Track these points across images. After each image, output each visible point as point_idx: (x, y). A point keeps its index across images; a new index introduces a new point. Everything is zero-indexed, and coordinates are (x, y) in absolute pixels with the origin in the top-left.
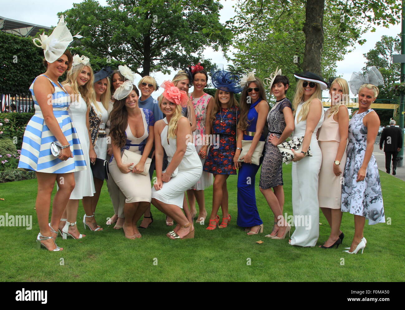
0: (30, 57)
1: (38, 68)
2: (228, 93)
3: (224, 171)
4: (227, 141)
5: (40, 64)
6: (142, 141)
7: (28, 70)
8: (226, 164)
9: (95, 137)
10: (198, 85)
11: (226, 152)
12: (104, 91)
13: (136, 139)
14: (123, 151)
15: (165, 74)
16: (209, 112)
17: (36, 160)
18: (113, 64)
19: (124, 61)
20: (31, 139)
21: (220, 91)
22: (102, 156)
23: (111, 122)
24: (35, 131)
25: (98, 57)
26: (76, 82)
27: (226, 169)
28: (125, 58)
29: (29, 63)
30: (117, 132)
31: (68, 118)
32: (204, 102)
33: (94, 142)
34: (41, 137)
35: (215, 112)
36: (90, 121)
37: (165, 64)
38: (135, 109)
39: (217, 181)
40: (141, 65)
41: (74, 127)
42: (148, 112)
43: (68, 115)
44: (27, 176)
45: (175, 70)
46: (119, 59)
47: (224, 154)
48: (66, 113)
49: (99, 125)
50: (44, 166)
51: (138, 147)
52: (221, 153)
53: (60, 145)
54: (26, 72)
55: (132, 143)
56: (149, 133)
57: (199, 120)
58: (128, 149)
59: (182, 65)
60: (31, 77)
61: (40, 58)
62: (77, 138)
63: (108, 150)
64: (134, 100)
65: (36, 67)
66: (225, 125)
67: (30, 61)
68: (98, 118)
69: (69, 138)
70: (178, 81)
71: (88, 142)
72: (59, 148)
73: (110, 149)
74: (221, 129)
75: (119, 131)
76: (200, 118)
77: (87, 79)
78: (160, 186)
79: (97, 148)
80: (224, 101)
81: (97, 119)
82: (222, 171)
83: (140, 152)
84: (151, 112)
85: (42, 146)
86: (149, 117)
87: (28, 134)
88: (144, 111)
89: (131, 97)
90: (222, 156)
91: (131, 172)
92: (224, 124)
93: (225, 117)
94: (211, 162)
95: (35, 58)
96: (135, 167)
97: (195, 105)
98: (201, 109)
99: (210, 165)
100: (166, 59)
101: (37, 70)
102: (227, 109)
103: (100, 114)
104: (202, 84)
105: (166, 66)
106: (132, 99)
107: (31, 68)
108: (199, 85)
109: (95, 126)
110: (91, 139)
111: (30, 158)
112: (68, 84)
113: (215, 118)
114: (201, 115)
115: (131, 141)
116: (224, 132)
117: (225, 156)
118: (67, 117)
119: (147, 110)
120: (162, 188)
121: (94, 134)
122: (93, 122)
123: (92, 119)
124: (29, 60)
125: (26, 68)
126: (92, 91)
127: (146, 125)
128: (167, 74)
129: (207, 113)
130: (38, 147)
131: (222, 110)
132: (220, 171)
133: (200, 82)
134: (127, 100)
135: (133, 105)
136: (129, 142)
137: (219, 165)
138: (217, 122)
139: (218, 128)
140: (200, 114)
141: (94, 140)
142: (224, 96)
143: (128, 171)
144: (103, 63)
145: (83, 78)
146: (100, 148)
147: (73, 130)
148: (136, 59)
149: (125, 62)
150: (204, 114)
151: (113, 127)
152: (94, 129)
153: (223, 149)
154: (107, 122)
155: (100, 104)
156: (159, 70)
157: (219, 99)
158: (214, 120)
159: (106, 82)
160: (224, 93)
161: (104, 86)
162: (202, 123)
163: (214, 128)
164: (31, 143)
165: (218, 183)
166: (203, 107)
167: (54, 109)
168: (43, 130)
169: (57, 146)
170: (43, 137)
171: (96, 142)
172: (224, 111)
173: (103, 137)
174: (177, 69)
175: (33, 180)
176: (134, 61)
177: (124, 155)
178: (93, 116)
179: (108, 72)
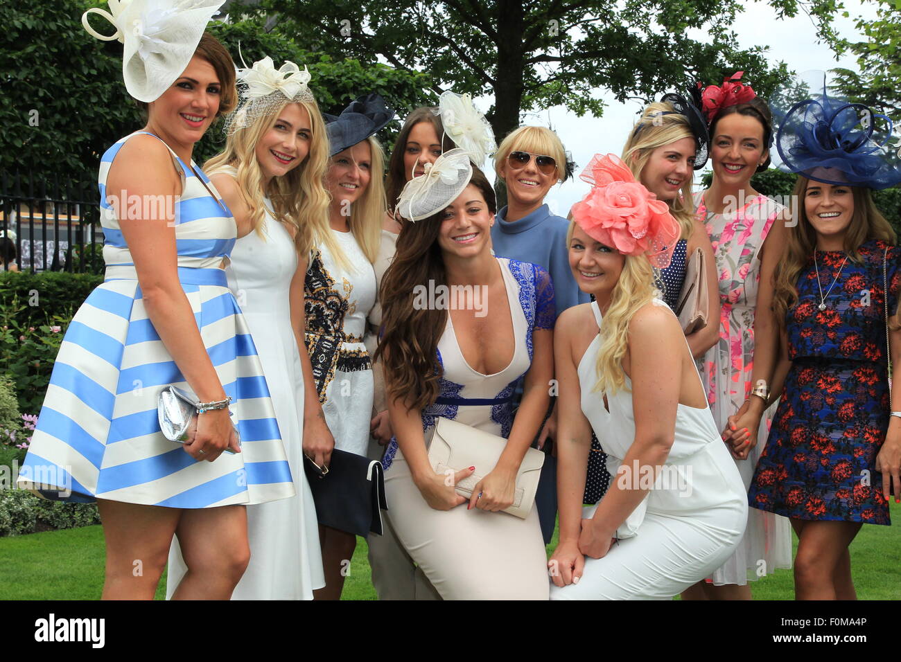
0: (73, 60)
1: (100, 103)
2: (844, 192)
3: (836, 509)
4: (845, 385)
5: (108, 87)
6: (506, 385)
7: (63, 111)
8: (843, 480)
9: (326, 368)
10: (726, 161)
11: (842, 428)
12: (358, 192)
13: (479, 377)
14: (433, 424)
15: (580, 113)
16: (769, 269)
17: (94, 453)
18: (381, 82)
19: (423, 67)
20: (83, 372)
21: (812, 184)
22: (353, 441)
23: (384, 308)
24: (98, 343)
25: (325, 57)
26: (254, 163)
27: (843, 500)
28: (425, 58)
29: (67, 81)
30: (405, 347)
31: (223, 296)
32: (752, 229)
33: (321, 386)
34: (118, 365)
35: (794, 269)
36: (307, 306)
37: (580, 75)
38: (477, 262)
39: (809, 552)
40: (488, 84)
41: (246, 332)
42: (529, 276)
43: (225, 285)
44: (57, 516)
45: (622, 97)
46: (402, 61)
47: (836, 435)
48: (220, 278)
49: (341, 320)
50: (123, 475)
51: (489, 408)
52: (822, 432)
53: (193, 398)
54: (58, 117)
55: (464, 394)
56: (532, 355)
57: (727, 301)
58: (451, 416)
59: (646, 80)
60: (77, 135)
61: (109, 62)
62: (258, 374)
63: (376, 419)
64: (474, 224)
65: (94, 100)
66: (837, 320)
67: (70, 76)
68: (337, 295)
69: (227, 373)
70: (650, 150)
71: (297, 387)
72: (190, 408)
73: (383, 414)
74: (818, 339)
75: (411, 346)
76: (731, 294)
77: (297, 151)
78: (573, 568)
79: (333, 409)
80: (828, 224)
81: (335, 300)
82: (829, 509)
83: (499, 426)
84: (545, 275)
85: (120, 399)
86: (532, 291)
87: (71, 355)
88: (513, 269)
89: (463, 211)
90: (825, 445)
91: (464, 507)
92: (831, 317)
93: (837, 290)
94: (781, 471)
95: (92, 66)
96: (481, 488)
97: (715, 243)
98: (736, 260)
99: (779, 484)
100: (584, 56)
101: (96, 109)
102: (843, 256)
103: (347, 278)
104: (742, 158)
105: (585, 83)
106: (465, 220)
107: (74, 104)
108: (733, 161)
109: (327, 327)
110: (308, 378)
111: (74, 444)
112: (226, 170)
113: (795, 293)
114: (735, 284)
115: (460, 387)
116: (833, 350)
117: (837, 445)
118: (219, 294)
119: (526, 269)
120: (580, 575)
121: (322, 358)
122: (318, 311)
123: (316, 299)
124: (69, 71)
125: (58, 104)
126: (321, 197)
127: (520, 326)
128: (589, 113)
129: (759, 277)
130: (106, 404)
131: (820, 260)
132: (818, 506)
133: (736, 151)
134: (447, 226)
135: (470, 244)
136: (453, 390)
137: (817, 481)
138: (803, 309)
139: (806, 335)
140: (730, 277)
141: (322, 379)
142: (827, 203)
143: (454, 499)
144: (343, 79)
145: (279, 149)
146: (343, 413)
147: (241, 345)
148: (467, 60)
149: (423, 71)
150: (749, 281)
151: (388, 330)
152: (322, 339)
153: (831, 417)
154: (370, 312)
155: (345, 241)
156: (558, 101)
157: (808, 214)
158: (790, 301)
159: (365, 157)
160: (826, 193)
161: (360, 173)
162: (738, 312)
163: (790, 334)
164: (83, 388)
165: (814, 561)
166: (744, 252)
167: (182, 262)
168: (130, 340)
169: (182, 401)
170: (124, 367)
171: (329, 387)
172: (829, 263)
173: (358, 367)
174: (631, 94)
175: (76, 530)
176: (459, 67)
177: (435, 439)
178: (318, 286)
179: (371, 116)
